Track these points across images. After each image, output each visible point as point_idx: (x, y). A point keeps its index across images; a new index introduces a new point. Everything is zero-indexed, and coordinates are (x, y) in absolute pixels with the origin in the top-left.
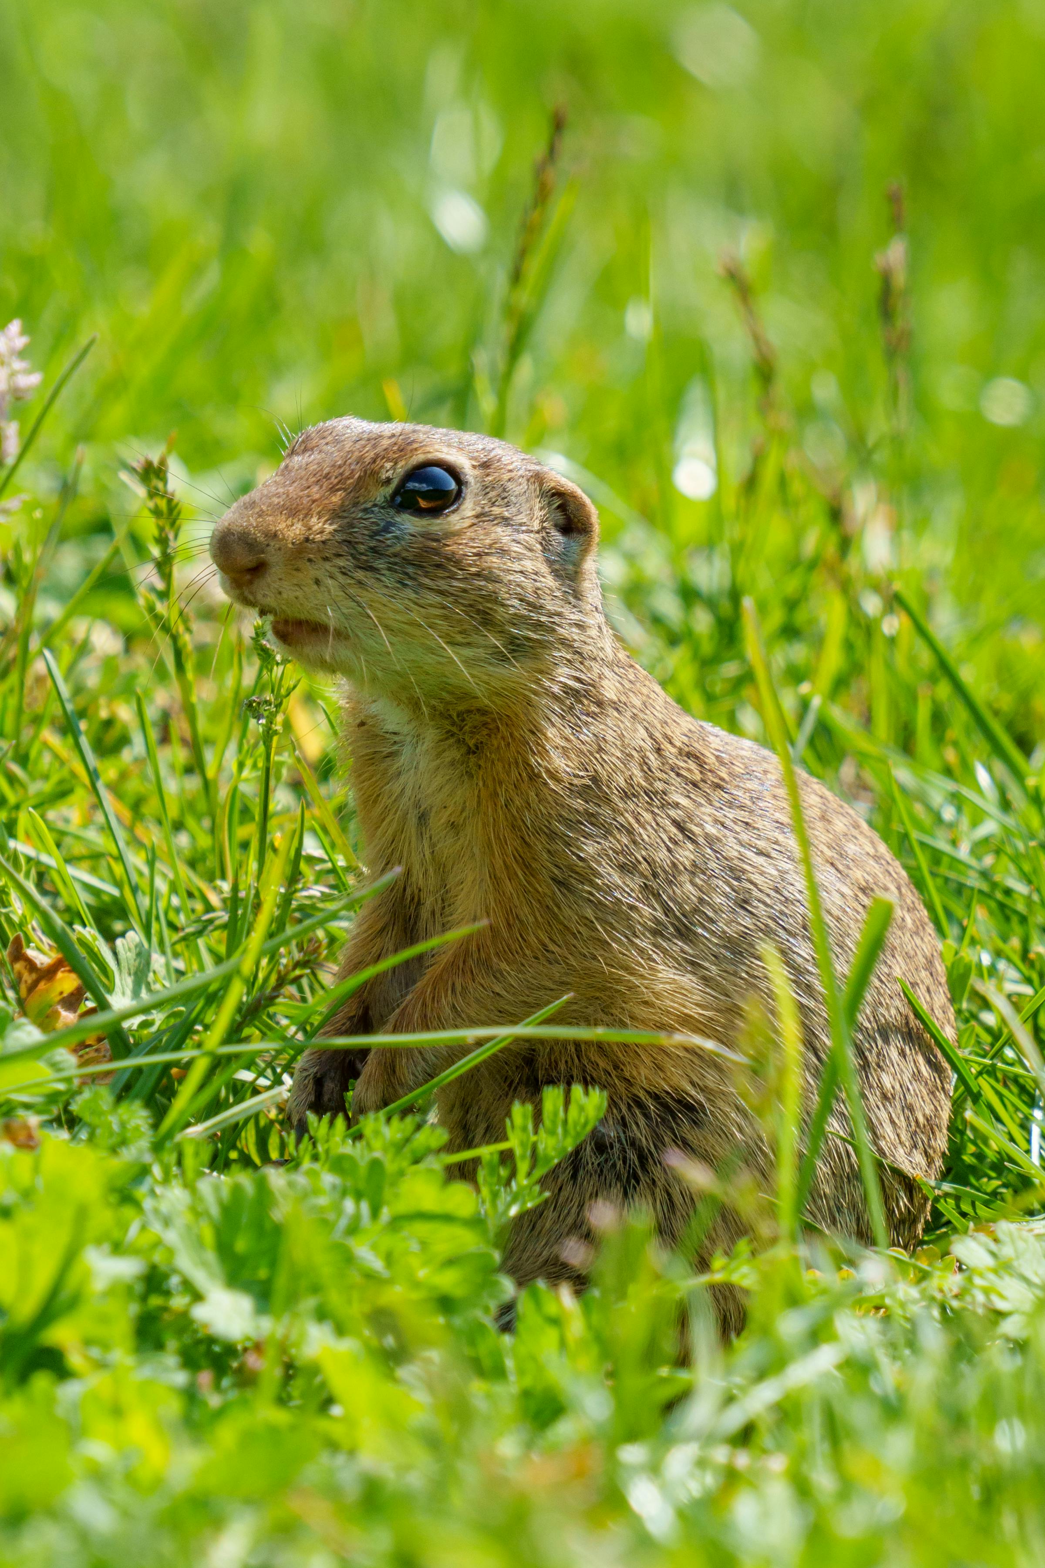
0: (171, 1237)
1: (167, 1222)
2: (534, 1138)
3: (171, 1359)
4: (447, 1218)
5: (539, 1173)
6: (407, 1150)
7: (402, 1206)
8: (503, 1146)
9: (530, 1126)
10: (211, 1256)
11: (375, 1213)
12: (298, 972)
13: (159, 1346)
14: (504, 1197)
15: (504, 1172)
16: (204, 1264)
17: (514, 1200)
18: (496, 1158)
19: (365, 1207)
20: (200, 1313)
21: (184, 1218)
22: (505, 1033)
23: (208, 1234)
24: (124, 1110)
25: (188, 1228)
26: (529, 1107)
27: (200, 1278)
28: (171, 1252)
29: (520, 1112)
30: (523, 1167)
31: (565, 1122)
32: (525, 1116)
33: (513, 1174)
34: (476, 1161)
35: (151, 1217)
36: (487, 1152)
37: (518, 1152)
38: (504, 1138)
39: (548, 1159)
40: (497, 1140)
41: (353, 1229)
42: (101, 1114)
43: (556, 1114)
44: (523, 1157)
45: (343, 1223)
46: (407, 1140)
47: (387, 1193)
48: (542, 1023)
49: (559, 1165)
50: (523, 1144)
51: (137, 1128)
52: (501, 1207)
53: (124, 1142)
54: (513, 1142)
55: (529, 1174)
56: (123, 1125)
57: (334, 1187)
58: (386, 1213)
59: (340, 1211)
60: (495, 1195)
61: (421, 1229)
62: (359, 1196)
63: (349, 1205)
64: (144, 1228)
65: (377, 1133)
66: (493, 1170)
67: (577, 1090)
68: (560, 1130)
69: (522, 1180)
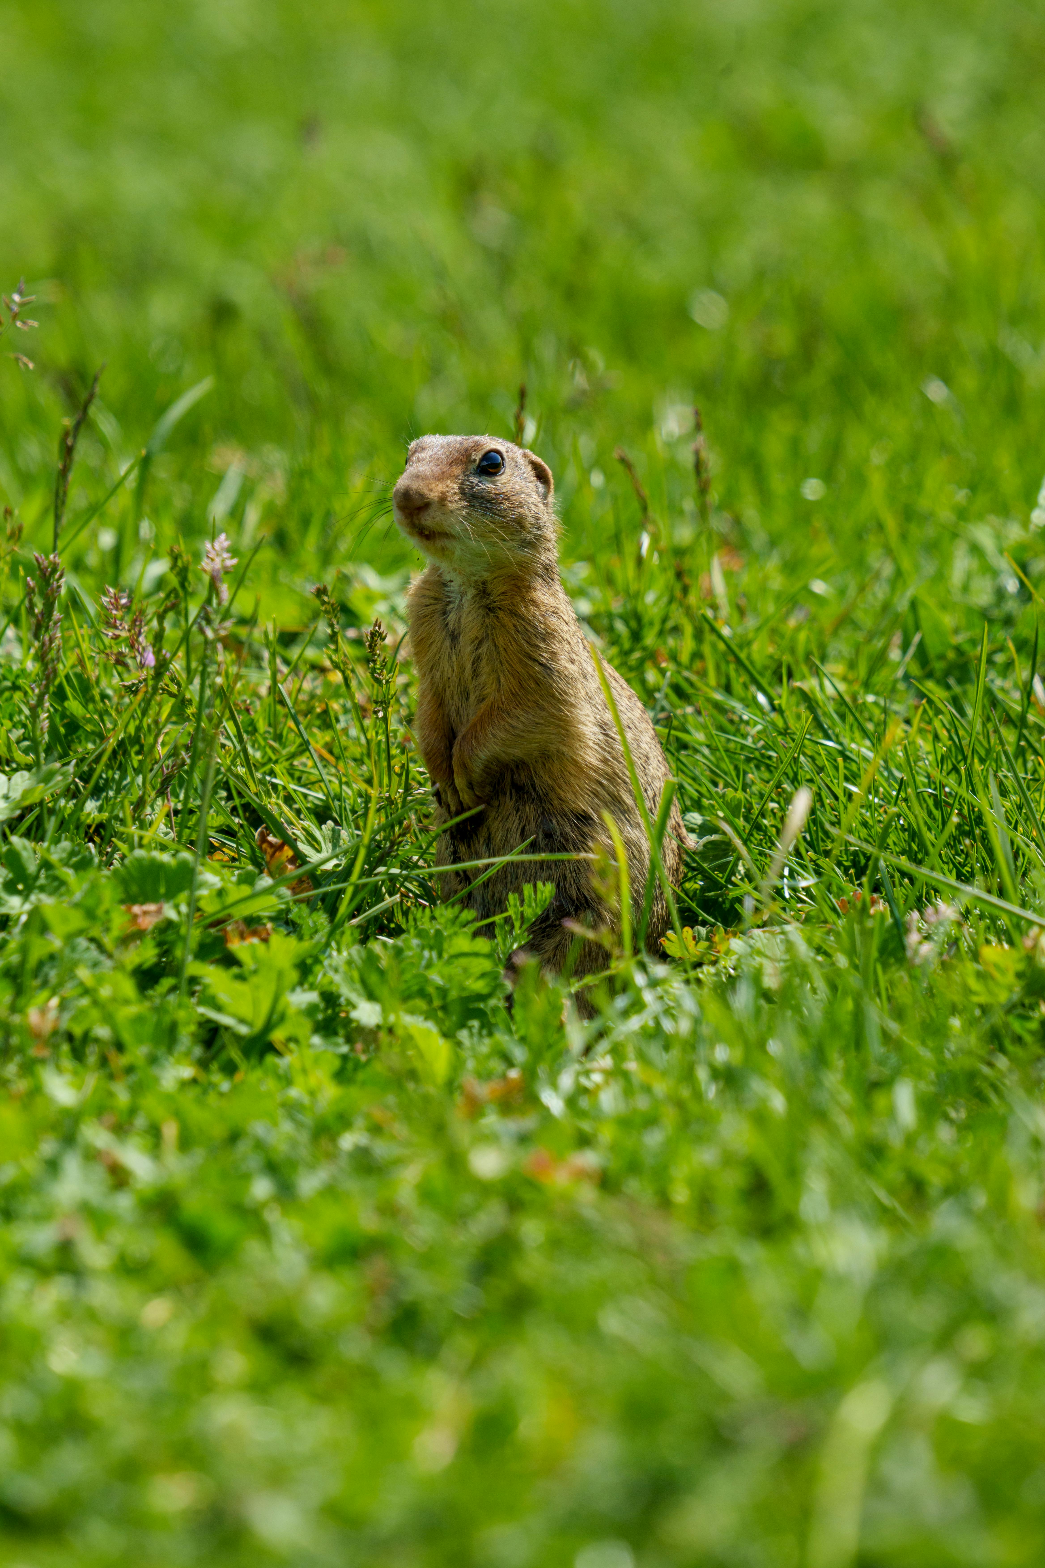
0: (337, 978)
1: (336, 970)
2: (521, 909)
3: (340, 1040)
4: (476, 955)
5: (525, 927)
6: (457, 922)
7: (453, 951)
8: (505, 915)
9: (518, 904)
10: (358, 985)
11: (440, 956)
12: (400, 839)
13: (336, 1034)
14: (509, 940)
15: (507, 928)
16: (355, 990)
17: (515, 940)
18: (502, 921)
19: (434, 954)
20: (354, 1015)
21: (343, 968)
22: (500, 860)
23: (356, 975)
24: (315, 915)
25: (345, 973)
26: (516, 895)
27: (354, 997)
28: (338, 986)
29: (512, 898)
30: (517, 924)
31: (535, 900)
32: (515, 899)
33: (513, 927)
34: (493, 924)
35: (328, 969)
36: (498, 918)
37: (514, 917)
38: (506, 910)
39: (529, 920)
40: (502, 912)
41: (429, 965)
42: (303, 918)
43: (530, 897)
44: (516, 919)
45: (424, 963)
46: (457, 917)
47: (446, 946)
48: (518, 854)
49: (535, 922)
50: (515, 913)
51: (322, 924)
52: (508, 945)
53: (316, 932)
54: (511, 912)
55: (521, 927)
56: (314, 922)
57: (418, 946)
58: (445, 956)
59: (421, 957)
60: (504, 940)
61: (463, 961)
62: (431, 948)
63: (426, 953)
64: (325, 975)
65: (442, 915)
66: (502, 927)
67: (540, 884)
68: (534, 904)
69: (517, 931)
